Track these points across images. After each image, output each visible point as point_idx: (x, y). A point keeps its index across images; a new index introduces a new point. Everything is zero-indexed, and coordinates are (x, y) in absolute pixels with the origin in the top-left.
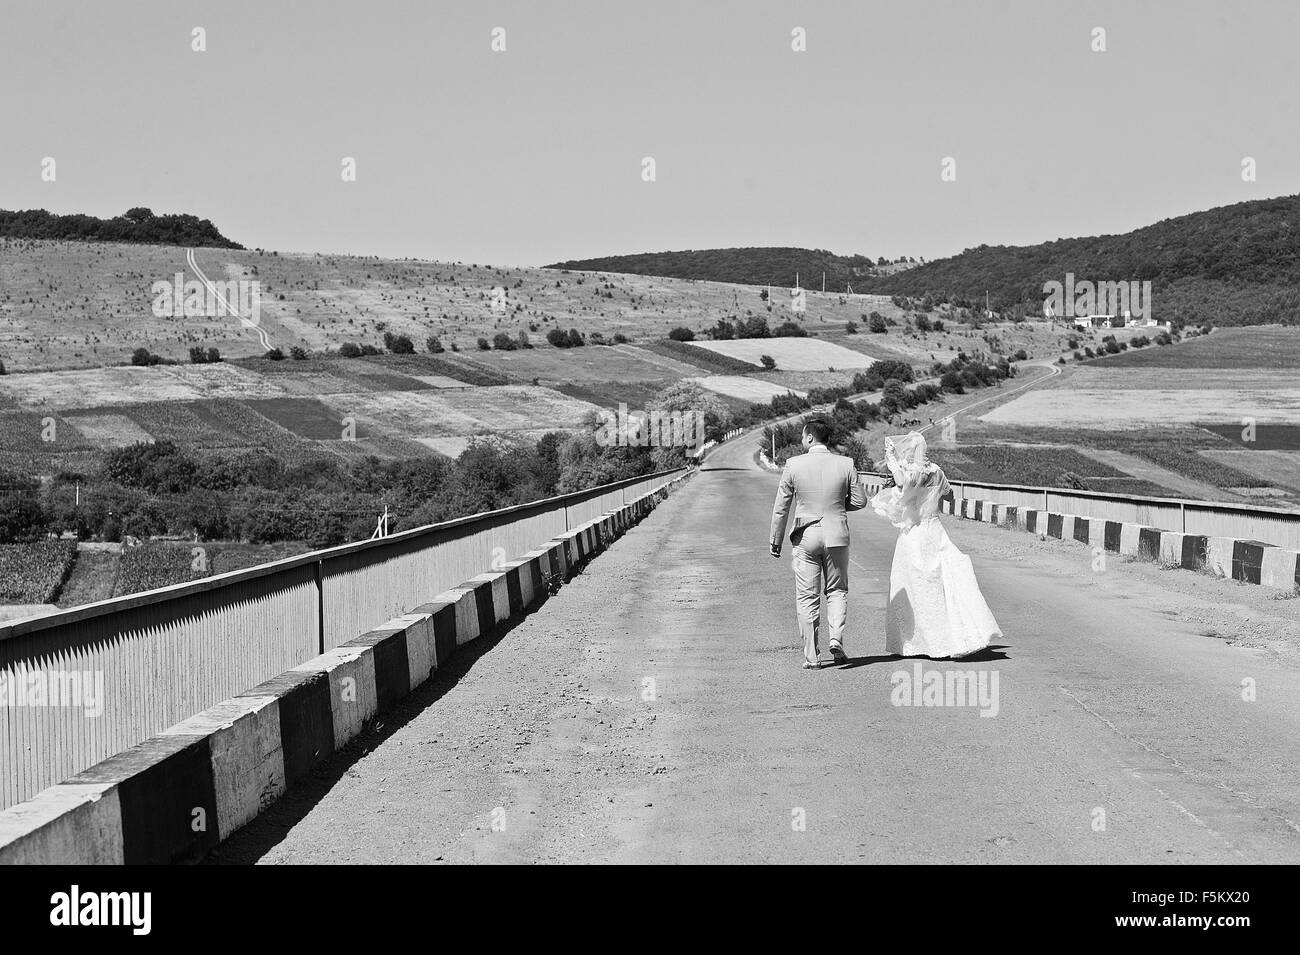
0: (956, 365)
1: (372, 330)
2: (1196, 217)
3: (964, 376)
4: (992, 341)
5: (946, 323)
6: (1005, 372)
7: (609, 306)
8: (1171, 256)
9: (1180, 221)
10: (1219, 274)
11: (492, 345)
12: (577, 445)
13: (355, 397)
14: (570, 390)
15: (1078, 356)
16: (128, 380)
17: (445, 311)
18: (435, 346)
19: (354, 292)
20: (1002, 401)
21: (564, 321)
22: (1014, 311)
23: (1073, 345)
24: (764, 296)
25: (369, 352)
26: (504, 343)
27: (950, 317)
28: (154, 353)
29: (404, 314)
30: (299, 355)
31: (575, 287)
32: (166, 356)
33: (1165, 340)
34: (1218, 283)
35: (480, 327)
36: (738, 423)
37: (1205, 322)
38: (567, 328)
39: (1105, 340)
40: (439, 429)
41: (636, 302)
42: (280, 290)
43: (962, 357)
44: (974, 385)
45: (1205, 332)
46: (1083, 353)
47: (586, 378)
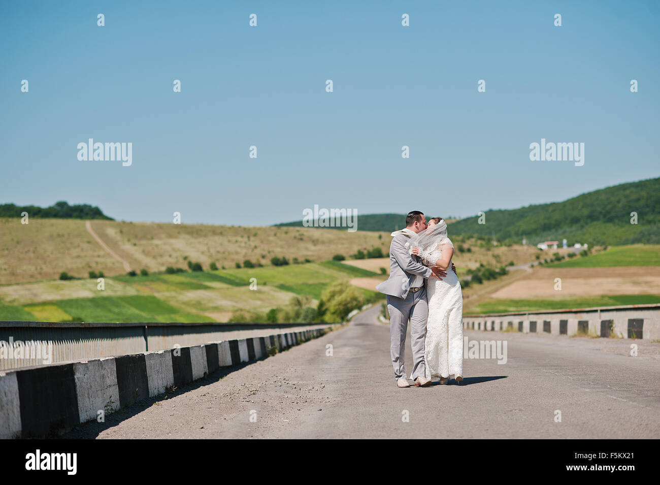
0: (479, 270)
1: (181, 260)
2: (598, 192)
3: (484, 275)
4: (496, 257)
5: (473, 249)
6: (504, 272)
7: (302, 245)
8: (586, 212)
9: (590, 194)
10: (611, 220)
11: (242, 265)
12: (287, 314)
13: (173, 294)
14: (283, 287)
15: (540, 264)
16: (57, 288)
17: (218, 249)
18: (214, 267)
19: (172, 241)
20: (502, 287)
21: (279, 253)
22: (507, 241)
23: (538, 258)
24: (380, 237)
25: (179, 271)
26: (249, 265)
27: (475, 246)
28: (70, 274)
29: (197, 252)
30: (145, 273)
31: (284, 235)
32: (76, 275)
33: (585, 254)
34: (610, 225)
35: (235, 257)
36: (368, 301)
37: (604, 245)
38: (280, 256)
39: (555, 254)
40: (217, 309)
41: (315, 242)
42: (134, 241)
43: (482, 266)
44: (488, 279)
45: (605, 249)
46: (543, 261)
47: (290, 281)
